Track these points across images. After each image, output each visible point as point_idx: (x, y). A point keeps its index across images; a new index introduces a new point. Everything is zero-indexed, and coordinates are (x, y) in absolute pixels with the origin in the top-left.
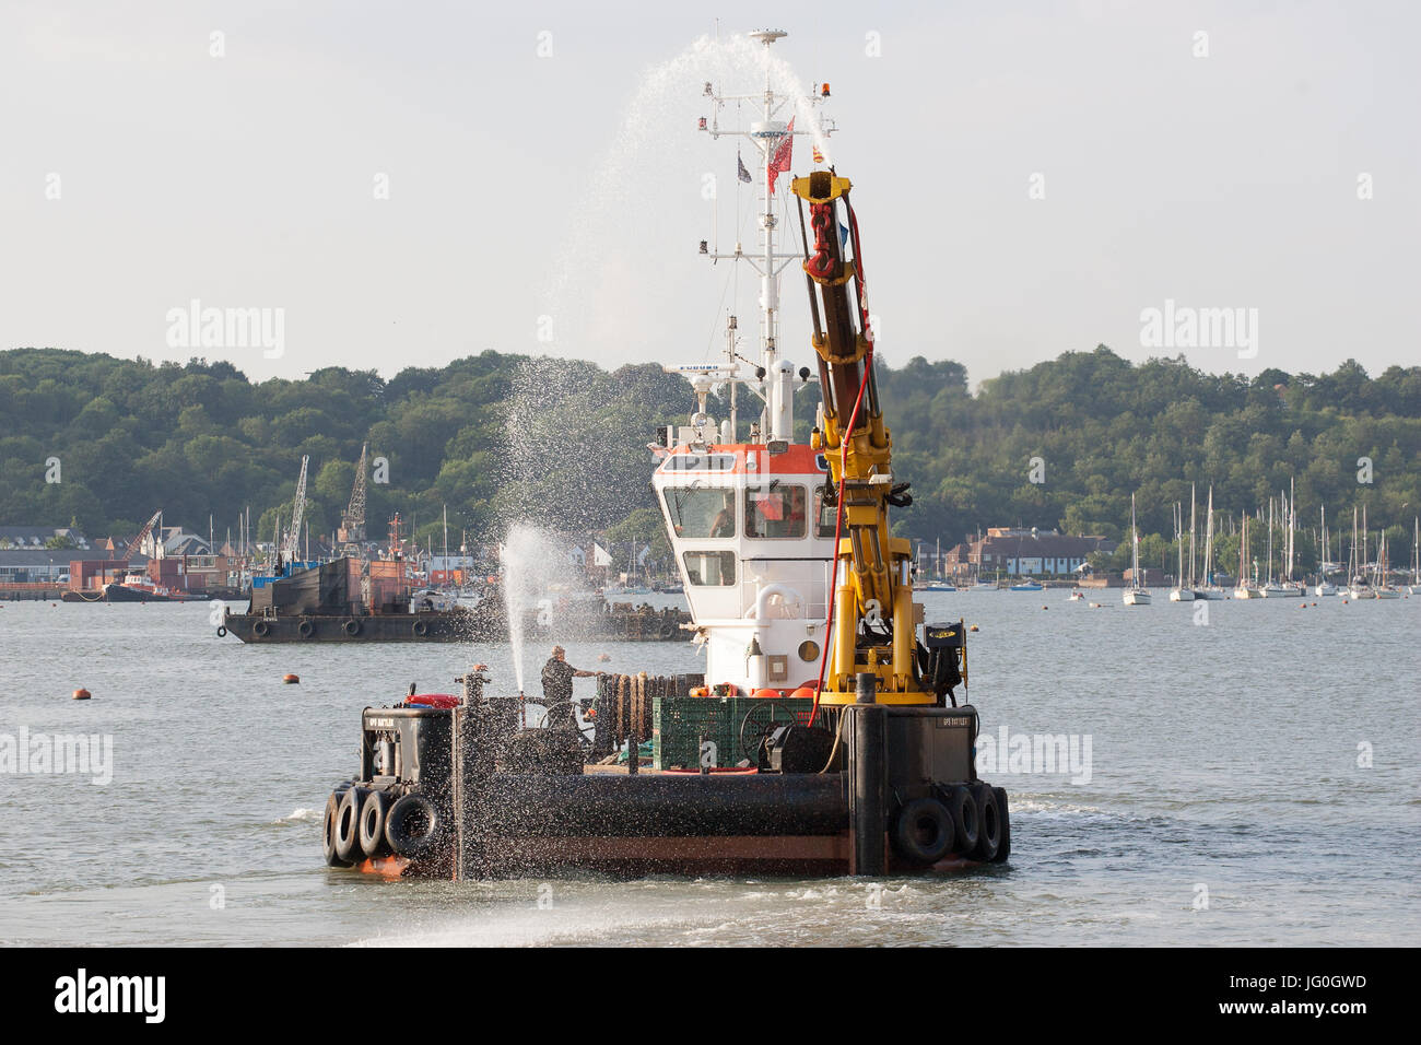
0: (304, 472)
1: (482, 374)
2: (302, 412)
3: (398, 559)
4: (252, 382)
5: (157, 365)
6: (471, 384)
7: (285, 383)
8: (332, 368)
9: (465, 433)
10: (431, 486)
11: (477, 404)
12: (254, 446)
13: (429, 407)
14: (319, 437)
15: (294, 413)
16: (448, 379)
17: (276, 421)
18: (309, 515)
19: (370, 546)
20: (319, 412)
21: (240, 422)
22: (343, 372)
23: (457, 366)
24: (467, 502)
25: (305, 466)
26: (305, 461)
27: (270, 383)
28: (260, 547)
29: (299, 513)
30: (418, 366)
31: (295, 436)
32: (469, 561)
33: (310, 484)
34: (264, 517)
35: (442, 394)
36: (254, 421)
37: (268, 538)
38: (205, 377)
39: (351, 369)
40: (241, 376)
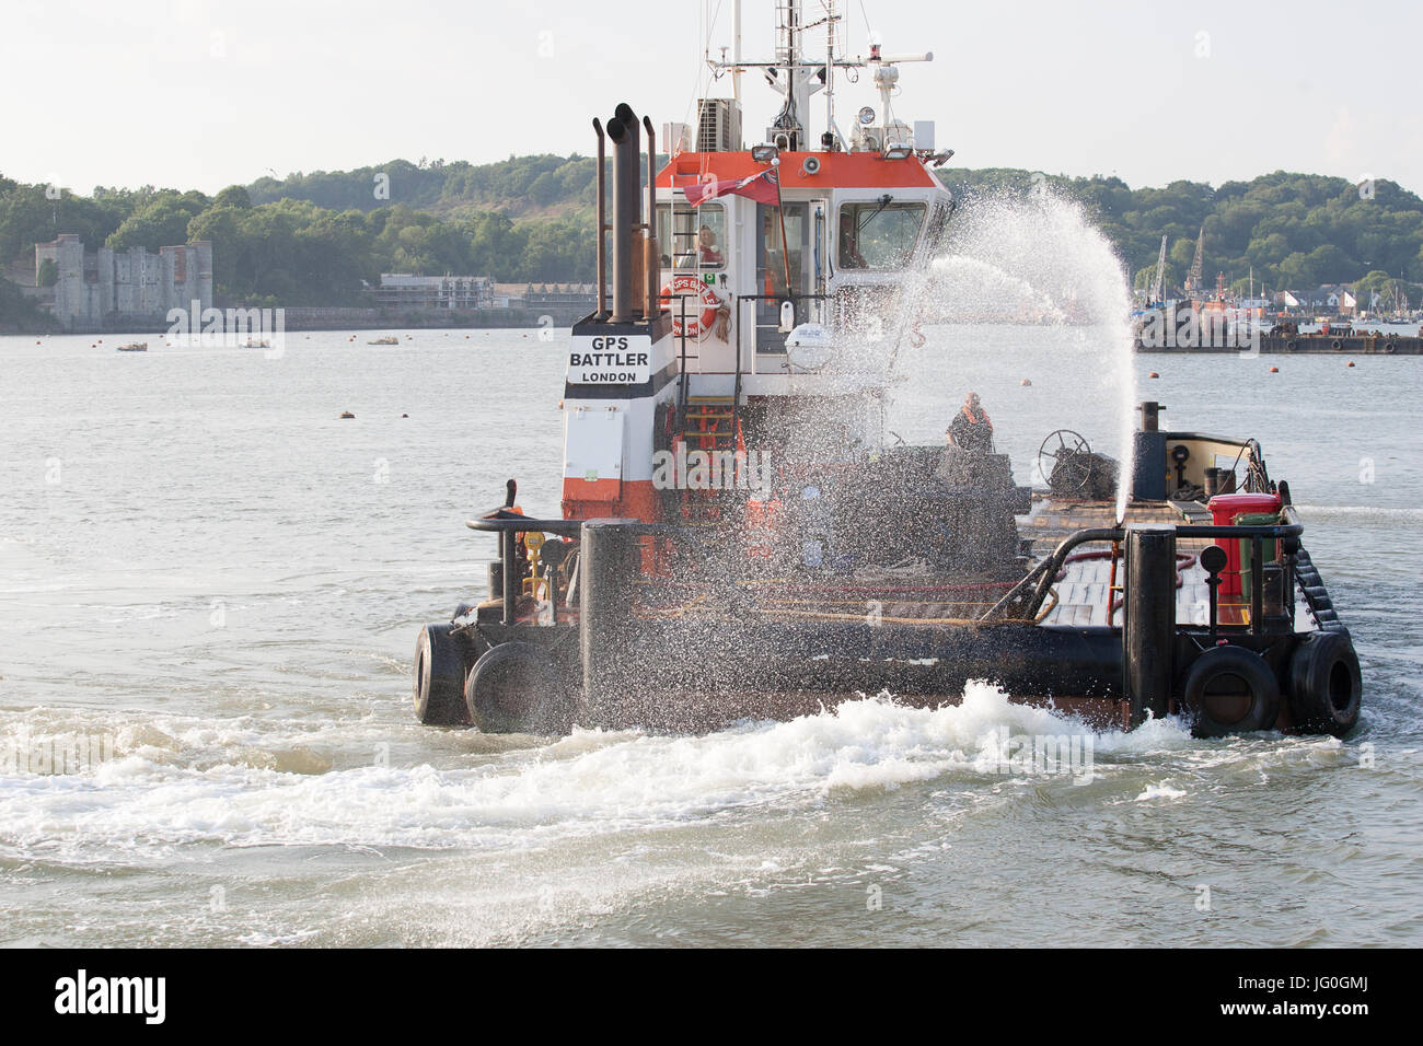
0: (1163, 246)
1: (1275, 185)
2: (1163, 208)
3: (1222, 301)
4: (1131, 189)
5: (1073, 178)
6: (1268, 191)
7: (1152, 190)
8: (1180, 182)
9: (1264, 222)
10: (1243, 255)
11: (1273, 204)
12: (1133, 229)
13: (1242, 206)
14: (1173, 224)
15: (1158, 209)
16: (1254, 187)
17: (1146, 214)
18: (1167, 273)
19: (1204, 292)
20: (1173, 208)
21: (1124, 215)
22: (1189, 183)
23: (1259, 181)
24: (1266, 266)
25: (1164, 242)
26: (1164, 239)
27: (1143, 190)
28: (1136, 293)
29: (1161, 271)
30: (1235, 180)
31: (1158, 223)
32: (1267, 303)
33: (1168, 253)
34: (1139, 274)
35: (1251, 197)
36: (1133, 214)
37: (1142, 286)
38: (1103, 186)
39: (1193, 182)
40: (1125, 186)
